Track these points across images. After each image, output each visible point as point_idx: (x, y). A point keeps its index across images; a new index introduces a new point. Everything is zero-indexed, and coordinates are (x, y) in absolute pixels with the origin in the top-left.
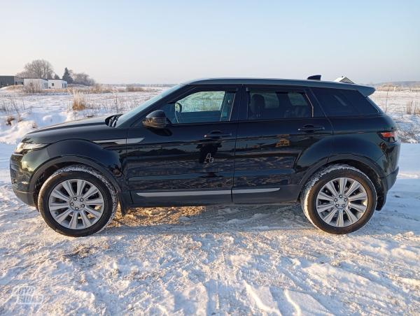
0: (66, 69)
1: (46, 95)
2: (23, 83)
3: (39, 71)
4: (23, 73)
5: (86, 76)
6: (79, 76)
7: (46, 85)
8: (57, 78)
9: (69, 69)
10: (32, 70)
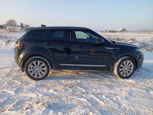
0: (21, 23)
1: (16, 32)
2: (6, 28)
3: (11, 23)
4: (6, 24)
5: (29, 26)
6: (26, 26)
7: (15, 29)
8: (18, 26)
9: (22, 23)
10: (9, 23)
